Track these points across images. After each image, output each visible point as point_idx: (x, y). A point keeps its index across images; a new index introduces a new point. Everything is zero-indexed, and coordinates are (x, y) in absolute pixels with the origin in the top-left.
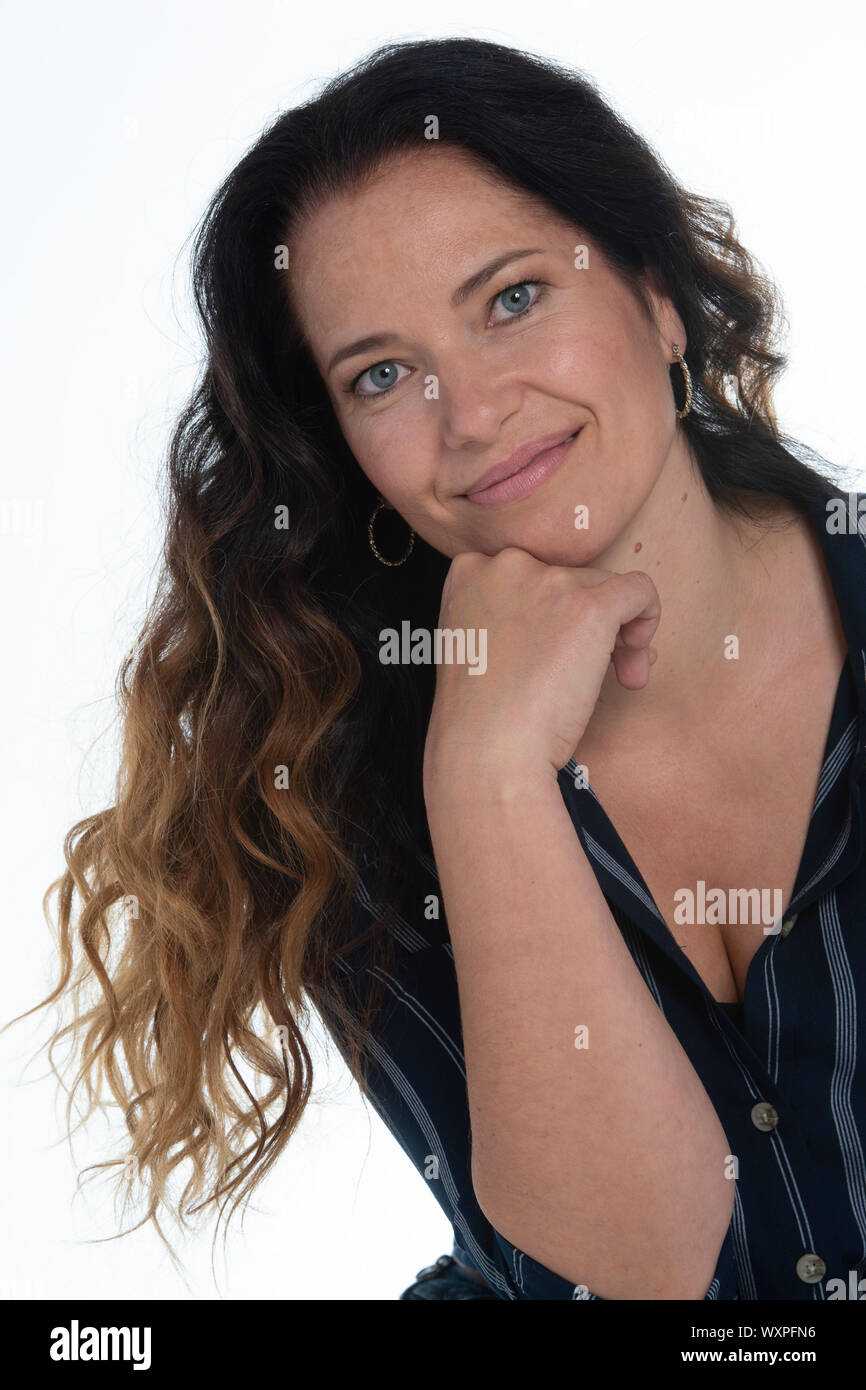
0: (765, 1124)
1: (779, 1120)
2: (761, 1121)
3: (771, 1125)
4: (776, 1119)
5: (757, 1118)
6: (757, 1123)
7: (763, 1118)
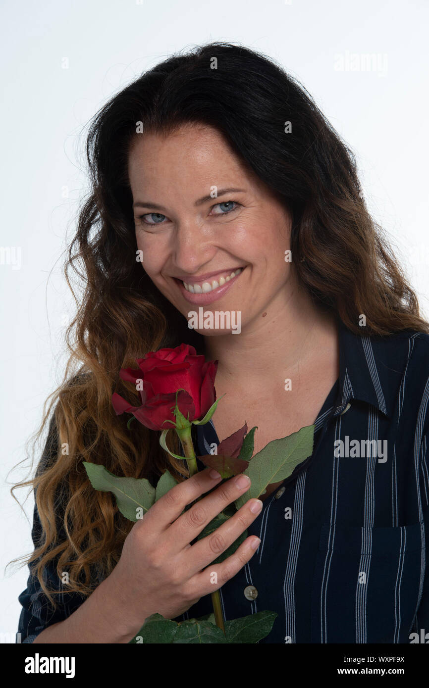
0: (251, 597)
1: (258, 596)
2: (248, 595)
3: (254, 598)
4: (257, 595)
5: (247, 593)
6: (246, 595)
7: (250, 593)
